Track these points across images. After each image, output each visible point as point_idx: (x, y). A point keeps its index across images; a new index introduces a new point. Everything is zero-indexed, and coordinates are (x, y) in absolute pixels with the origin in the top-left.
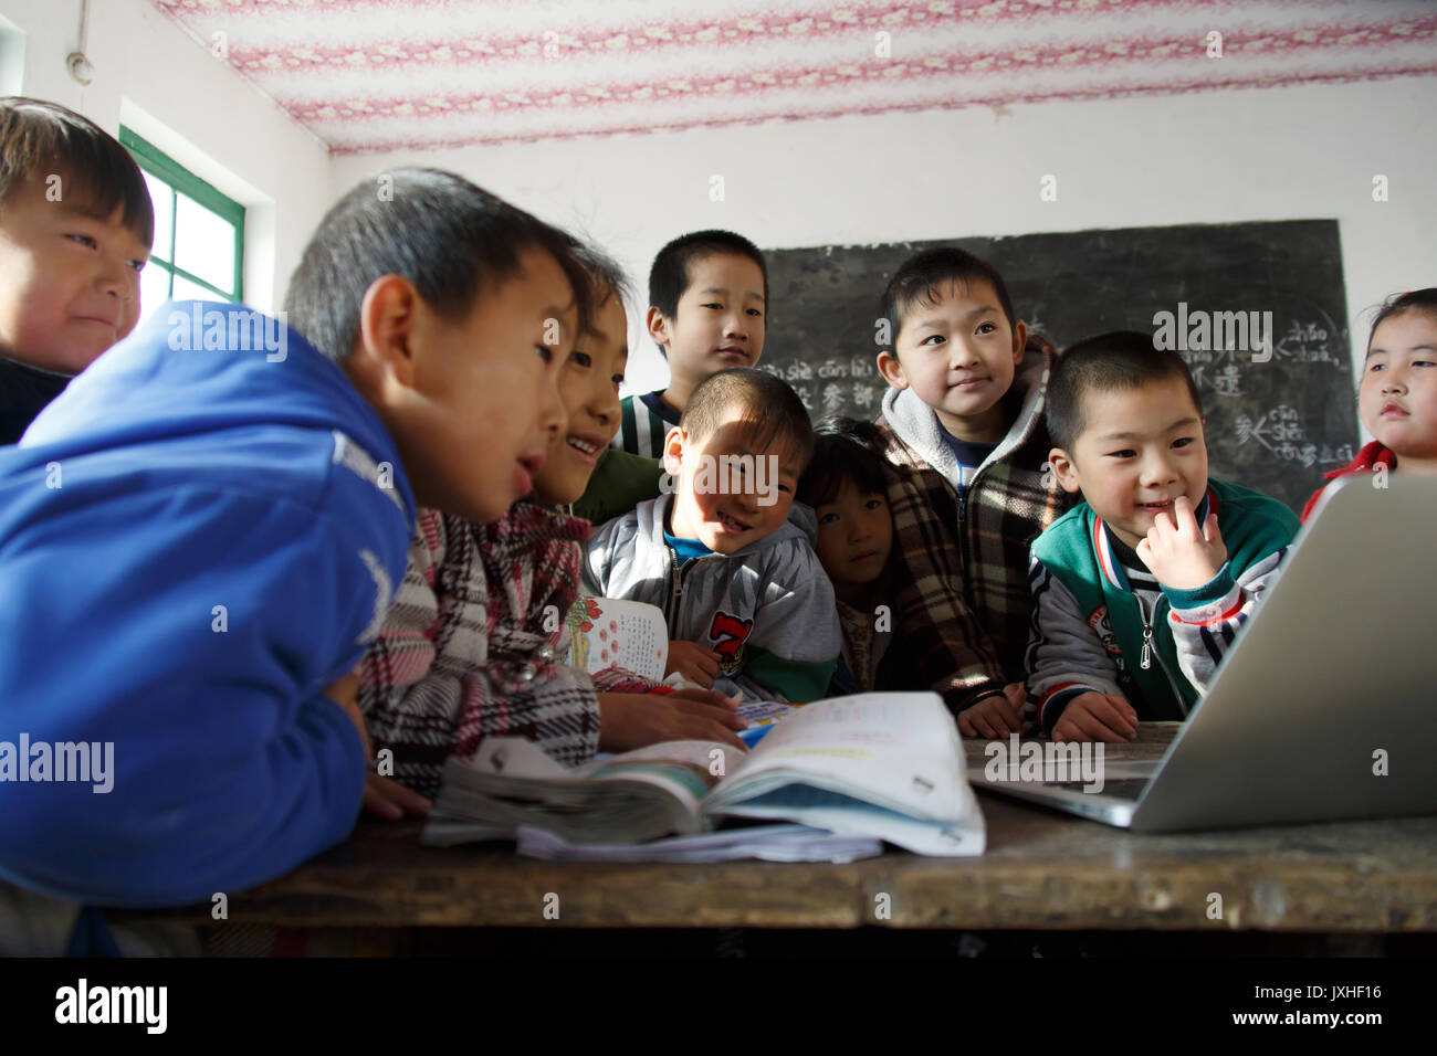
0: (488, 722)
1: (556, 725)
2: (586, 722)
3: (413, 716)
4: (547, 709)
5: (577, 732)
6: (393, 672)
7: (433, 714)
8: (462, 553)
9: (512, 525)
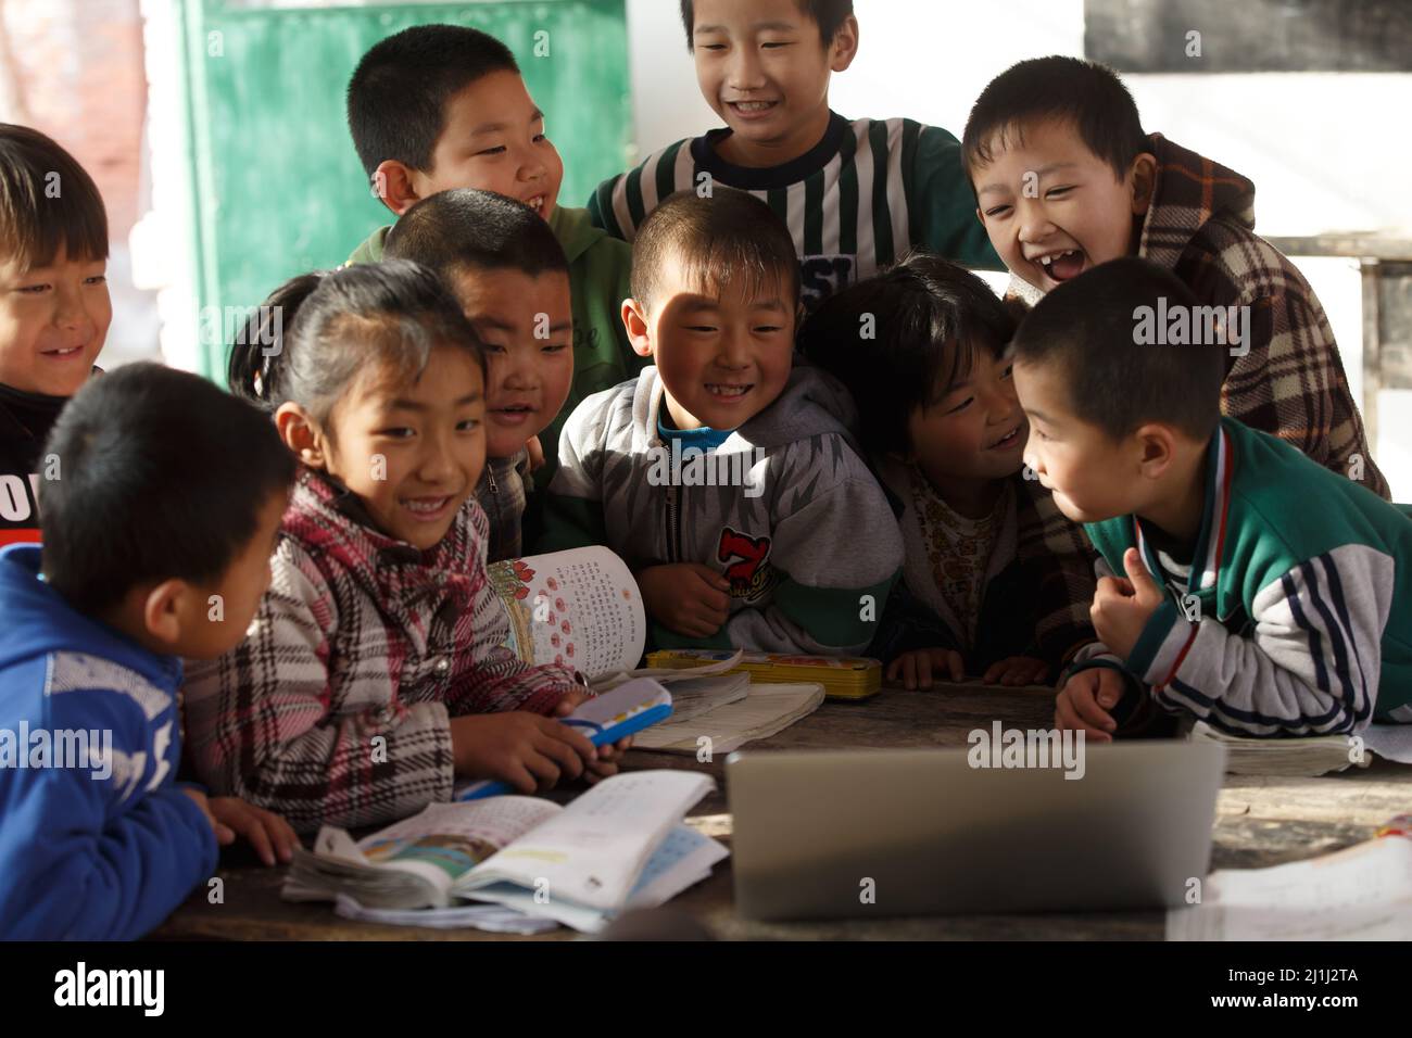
0: (355, 763)
1: (413, 762)
2: (439, 758)
3: (292, 763)
4: (403, 748)
5: (430, 766)
6: (279, 730)
7: (308, 759)
8: (351, 622)
9: (402, 583)
